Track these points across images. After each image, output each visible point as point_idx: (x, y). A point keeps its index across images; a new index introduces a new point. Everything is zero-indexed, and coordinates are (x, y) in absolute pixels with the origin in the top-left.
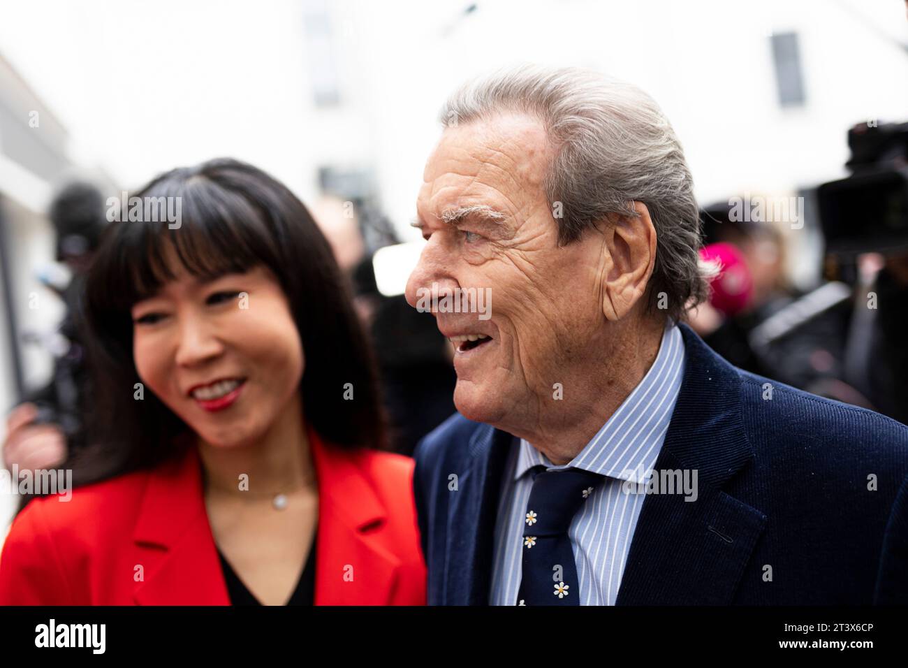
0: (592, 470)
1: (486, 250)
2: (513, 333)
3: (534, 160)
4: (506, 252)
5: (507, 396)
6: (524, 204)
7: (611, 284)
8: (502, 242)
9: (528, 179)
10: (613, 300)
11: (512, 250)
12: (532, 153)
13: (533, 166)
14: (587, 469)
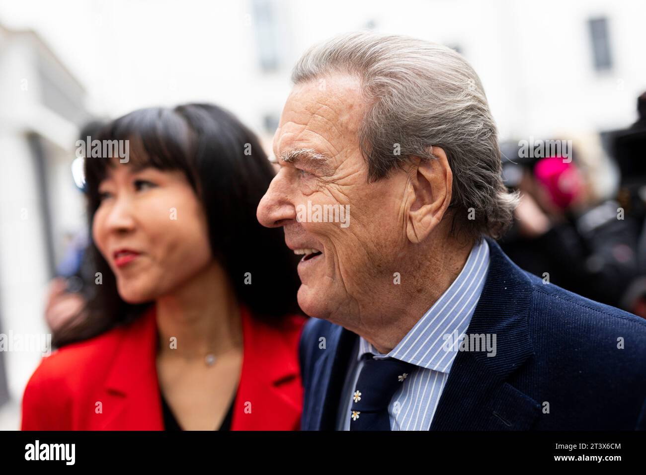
0: (405, 360)
1: (313, 184)
2: (333, 250)
3: (352, 113)
4: (327, 186)
5: (331, 299)
6: (343, 148)
7: (413, 214)
8: (325, 178)
9: (347, 128)
10: (414, 227)
11: (332, 185)
12: (351, 107)
13: (351, 117)
14: (401, 359)
